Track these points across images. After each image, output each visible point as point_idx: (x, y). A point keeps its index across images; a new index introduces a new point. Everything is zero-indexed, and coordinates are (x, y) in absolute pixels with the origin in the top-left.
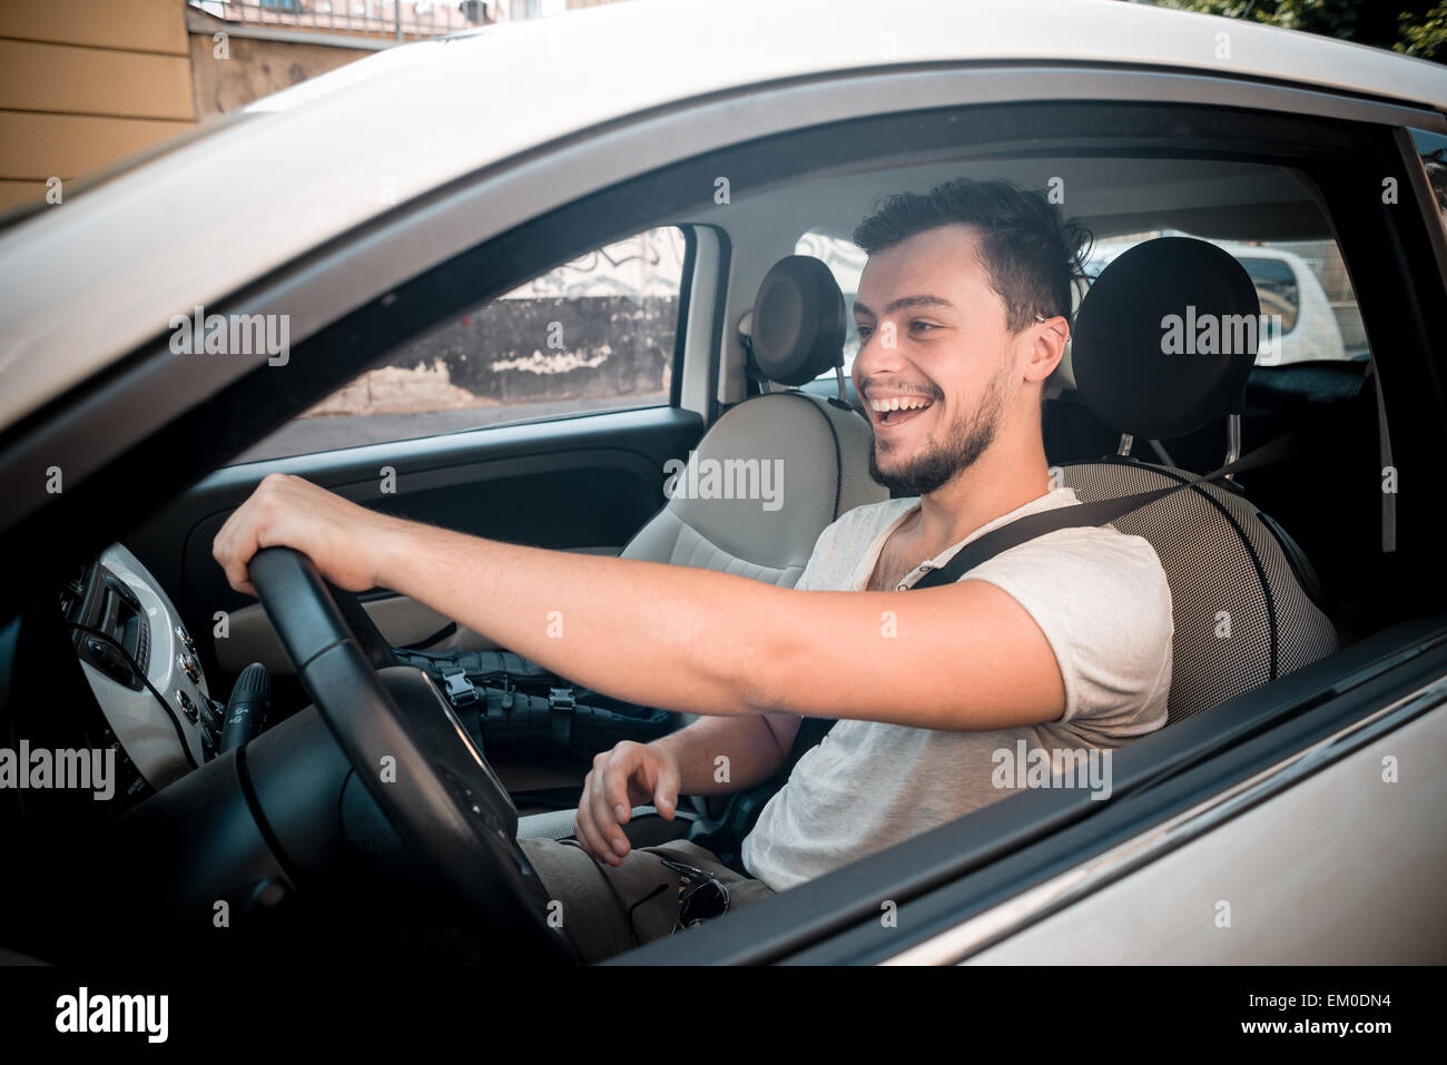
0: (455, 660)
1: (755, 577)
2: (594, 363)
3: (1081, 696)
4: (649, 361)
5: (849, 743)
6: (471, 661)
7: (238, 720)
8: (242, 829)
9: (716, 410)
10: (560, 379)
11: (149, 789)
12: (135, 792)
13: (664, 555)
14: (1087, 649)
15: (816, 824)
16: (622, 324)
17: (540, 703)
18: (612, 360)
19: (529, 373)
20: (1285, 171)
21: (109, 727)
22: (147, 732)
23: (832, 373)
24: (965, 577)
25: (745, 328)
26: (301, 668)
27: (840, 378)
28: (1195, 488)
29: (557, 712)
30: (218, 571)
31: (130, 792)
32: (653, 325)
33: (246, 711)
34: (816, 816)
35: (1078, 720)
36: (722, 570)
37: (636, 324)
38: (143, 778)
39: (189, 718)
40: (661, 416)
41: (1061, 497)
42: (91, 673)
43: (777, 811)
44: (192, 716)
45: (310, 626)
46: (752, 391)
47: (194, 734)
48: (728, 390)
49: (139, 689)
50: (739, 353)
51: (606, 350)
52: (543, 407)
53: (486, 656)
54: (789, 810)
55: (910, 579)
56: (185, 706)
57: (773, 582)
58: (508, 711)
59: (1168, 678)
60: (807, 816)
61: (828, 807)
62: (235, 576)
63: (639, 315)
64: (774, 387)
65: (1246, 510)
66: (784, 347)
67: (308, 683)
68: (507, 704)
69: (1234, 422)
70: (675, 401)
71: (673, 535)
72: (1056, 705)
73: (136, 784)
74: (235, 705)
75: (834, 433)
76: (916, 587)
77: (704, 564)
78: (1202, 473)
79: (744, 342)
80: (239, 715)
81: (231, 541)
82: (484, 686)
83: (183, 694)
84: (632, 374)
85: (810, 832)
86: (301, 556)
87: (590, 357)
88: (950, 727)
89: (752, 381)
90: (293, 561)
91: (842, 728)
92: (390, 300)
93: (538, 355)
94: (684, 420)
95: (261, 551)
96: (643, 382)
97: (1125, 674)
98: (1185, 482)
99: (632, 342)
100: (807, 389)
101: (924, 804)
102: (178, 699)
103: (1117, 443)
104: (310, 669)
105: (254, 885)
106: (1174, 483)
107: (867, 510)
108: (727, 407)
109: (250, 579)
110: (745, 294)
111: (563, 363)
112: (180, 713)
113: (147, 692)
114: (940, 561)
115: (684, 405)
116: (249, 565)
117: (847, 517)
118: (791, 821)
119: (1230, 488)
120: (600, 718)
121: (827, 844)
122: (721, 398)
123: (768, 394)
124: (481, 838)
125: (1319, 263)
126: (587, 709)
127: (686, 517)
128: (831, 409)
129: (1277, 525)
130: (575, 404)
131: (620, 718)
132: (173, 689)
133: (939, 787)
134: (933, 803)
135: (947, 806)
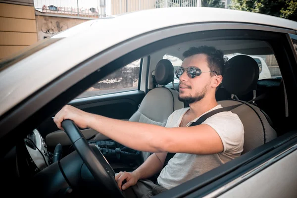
0: (96, 142)
1: (157, 125)
2: (119, 81)
3: (226, 147)
4: (130, 81)
5: (178, 158)
6: (99, 142)
7: (56, 155)
8: (60, 177)
9: (147, 90)
10: (112, 84)
11: (39, 170)
13: (137, 120)
14: (227, 138)
15: (174, 174)
16: (125, 73)
17: (114, 151)
18: (122, 80)
19: (105, 83)
20: (264, 42)
21: (30, 157)
22: (38, 158)
23: (172, 83)
24: (203, 123)
25: (153, 74)
26: (73, 143)
27: (173, 84)
28: (246, 104)
29: (118, 153)
30: (54, 124)
31: (35, 171)
32: (131, 73)
33: (58, 153)
35: (226, 151)
36: (150, 123)
37: (127, 73)
38: (38, 168)
40: (136, 92)
41: (219, 107)
42: (28, 147)
44: (46, 155)
45: (75, 135)
46: (155, 87)
47: (46, 158)
48: (150, 86)
49: (35, 149)
50: (152, 79)
51: (121, 78)
52: (108, 90)
53: (102, 142)
54: (167, 171)
55: (189, 124)
57: (161, 125)
58: (107, 153)
59: (243, 142)
60: (171, 173)
61: (176, 171)
62: (59, 125)
63: (128, 71)
64: (159, 85)
65: (258, 109)
66: (162, 78)
67: (75, 146)
68: (107, 151)
69: (254, 92)
70: (139, 89)
71: (139, 116)
72: (222, 149)
73: (36, 169)
74: (56, 152)
75: (172, 94)
76: (190, 126)
77: (146, 122)
78: (247, 101)
79: (153, 77)
80: (56, 154)
81: (58, 118)
82: (102, 148)
84: (126, 83)
85: (172, 176)
86: (72, 121)
87: (118, 80)
88: (200, 154)
89: (155, 84)
90: (70, 122)
91: (177, 155)
92: (99, 71)
93: (107, 80)
94: (141, 93)
95: (64, 120)
96: (129, 85)
97: (235, 142)
98: (244, 103)
99: (126, 77)
100: (166, 86)
102: (43, 151)
103: (231, 96)
104: (75, 143)
105: (66, 189)
106: (242, 103)
107: (178, 110)
108: (150, 90)
109: (62, 126)
110: (153, 67)
111: (112, 81)
112: (44, 154)
113: (37, 150)
114: (195, 121)
115: (141, 90)
116: (62, 123)
117: (175, 112)
118: (168, 174)
119: (254, 105)
120: (126, 154)
122: (148, 88)
123: (158, 87)
124: (110, 177)
125: (265, 59)
126: (123, 152)
127: (142, 112)
128: (171, 90)
129: (264, 112)
130: (115, 89)
131: (130, 154)
132: (42, 149)
133: (198, 166)
134: (197, 170)
135: (200, 170)
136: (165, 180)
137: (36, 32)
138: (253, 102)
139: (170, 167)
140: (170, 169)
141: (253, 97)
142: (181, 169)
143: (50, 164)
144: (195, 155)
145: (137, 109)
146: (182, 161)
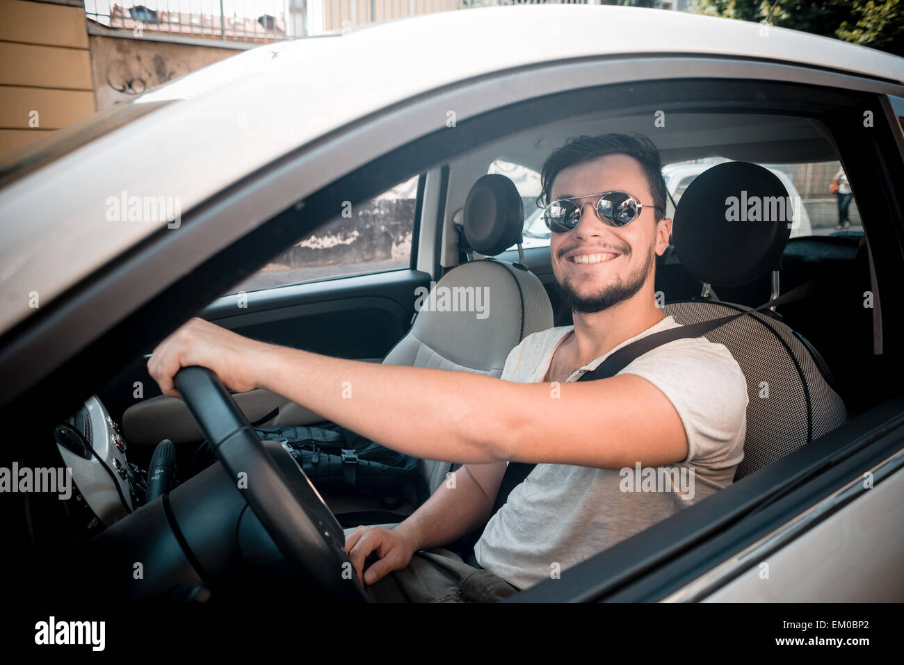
0: (280, 433)
2: (348, 242)
3: (697, 444)
4: (382, 240)
6: (290, 433)
7: (157, 477)
8: (170, 548)
9: (440, 272)
10: (327, 252)
11: (102, 525)
12: (93, 527)
13: (410, 361)
14: (700, 415)
15: (526, 535)
16: (366, 217)
17: (336, 459)
18: (359, 240)
19: (307, 248)
20: (809, 121)
22: (97, 487)
23: (515, 247)
24: (620, 373)
25: (458, 219)
26: (216, 446)
27: (520, 250)
28: (751, 315)
29: (347, 464)
31: (89, 527)
32: (385, 218)
33: (162, 471)
34: (526, 530)
35: (694, 460)
37: (374, 217)
38: (97, 517)
39: (122, 476)
40: (405, 275)
41: (669, 323)
42: (63, 451)
43: (497, 526)
44: (123, 474)
46: (462, 260)
47: (125, 486)
48: (447, 258)
49: (89, 458)
50: (454, 238)
51: (356, 233)
52: (316, 269)
53: (299, 430)
54: (504, 525)
55: (573, 377)
56: (118, 468)
58: (315, 464)
59: (745, 431)
60: (519, 530)
61: (534, 524)
62: (165, 385)
63: (376, 211)
64: (476, 255)
65: (786, 330)
66: (486, 232)
68: (315, 460)
69: (776, 276)
70: (413, 265)
71: (414, 350)
72: (682, 451)
73: (93, 521)
74: (154, 467)
75: (518, 285)
78: (754, 307)
79: (458, 230)
80: (158, 474)
81: (161, 363)
82: (300, 449)
83: (117, 461)
84: (372, 248)
85: (522, 539)
87: (345, 238)
89: (463, 251)
90: (205, 375)
91: (538, 474)
93: (313, 238)
94: (419, 277)
95: (182, 369)
96: (379, 253)
97: (722, 430)
98: (744, 312)
99: (372, 229)
100: (498, 258)
101: (596, 519)
102: (114, 464)
103: (701, 289)
104: (221, 446)
105: (190, 589)
106: (738, 313)
108: (447, 269)
109: (175, 387)
110: (458, 199)
111: (328, 242)
112: (116, 472)
113: (94, 459)
114: (592, 366)
115: (419, 268)
116: (175, 378)
117: (528, 340)
118: (508, 533)
119: (775, 317)
120: (375, 468)
121: (533, 547)
122: (443, 263)
123: (472, 261)
126: (366, 462)
127: (422, 339)
128: (515, 270)
129: (805, 340)
130: (337, 267)
131: (387, 467)
132: (110, 457)
133: (604, 508)
134: (601, 519)
135: (610, 519)
136: (500, 552)
137: (89, 86)
138: (772, 309)
139: (516, 512)
140: (515, 517)
141: (770, 292)
142: (550, 518)
143: (136, 505)
144: (598, 471)
145: (407, 328)
146: (555, 493)
